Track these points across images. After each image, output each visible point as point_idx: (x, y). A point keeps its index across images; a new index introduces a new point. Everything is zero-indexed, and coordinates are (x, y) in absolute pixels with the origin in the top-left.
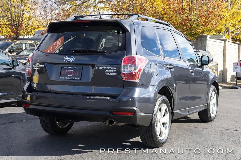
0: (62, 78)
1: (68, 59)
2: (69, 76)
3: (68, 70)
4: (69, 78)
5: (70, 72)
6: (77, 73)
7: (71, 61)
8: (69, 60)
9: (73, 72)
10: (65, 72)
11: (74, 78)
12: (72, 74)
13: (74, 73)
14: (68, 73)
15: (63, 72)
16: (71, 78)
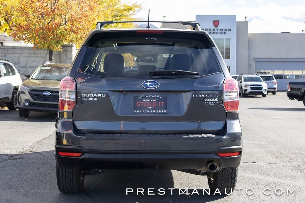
0: (138, 111)
1: (150, 85)
2: (149, 108)
3: (146, 100)
4: (150, 111)
5: (150, 102)
6: (161, 104)
7: (155, 87)
8: (151, 87)
9: (154, 102)
10: (142, 102)
11: (157, 111)
12: (154, 106)
13: (156, 104)
14: (147, 104)
15: (138, 103)
16: (154, 111)
